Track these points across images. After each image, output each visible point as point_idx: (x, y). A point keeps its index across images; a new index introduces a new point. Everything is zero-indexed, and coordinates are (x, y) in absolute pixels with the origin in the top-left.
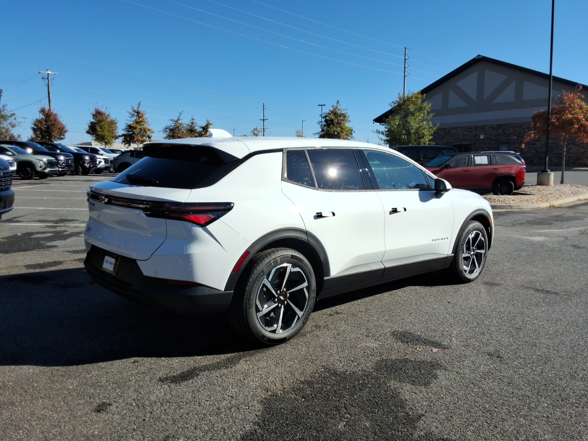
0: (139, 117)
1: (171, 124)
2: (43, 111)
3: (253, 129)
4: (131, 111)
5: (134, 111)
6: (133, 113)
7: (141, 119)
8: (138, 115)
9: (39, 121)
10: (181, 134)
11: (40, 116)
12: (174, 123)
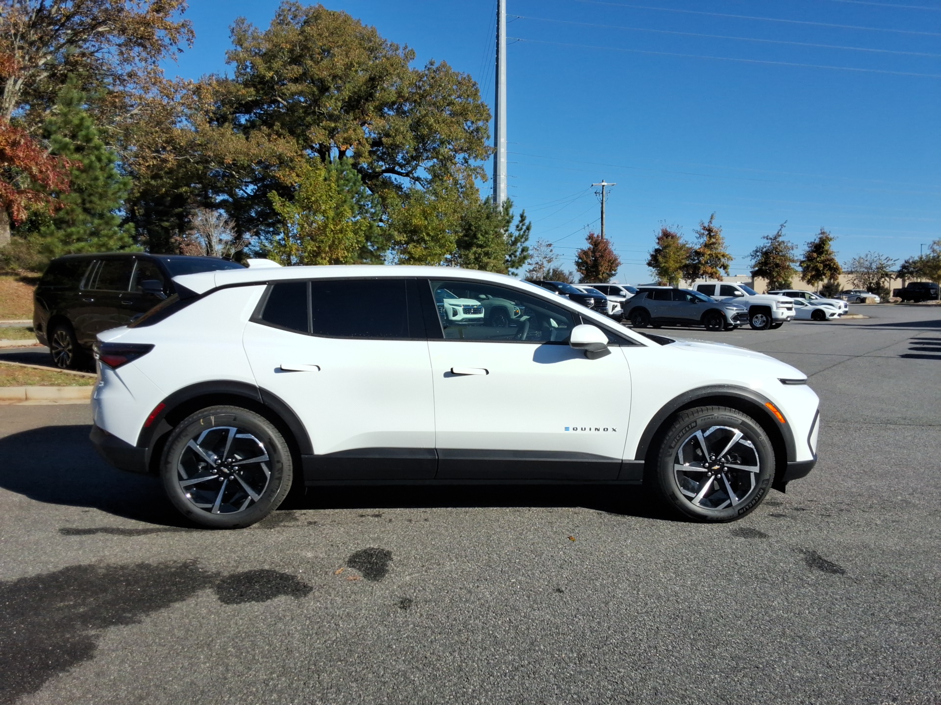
0: (710, 237)
1: (766, 244)
2: (591, 237)
3: (932, 243)
4: (699, 228)
5: (704, 228)
6: (702, 231)
7: (714, 240)
8: (709, 234)
9: (585, 253)
10: (779, 260)
11: (586, 246)
12: (770, 241)
